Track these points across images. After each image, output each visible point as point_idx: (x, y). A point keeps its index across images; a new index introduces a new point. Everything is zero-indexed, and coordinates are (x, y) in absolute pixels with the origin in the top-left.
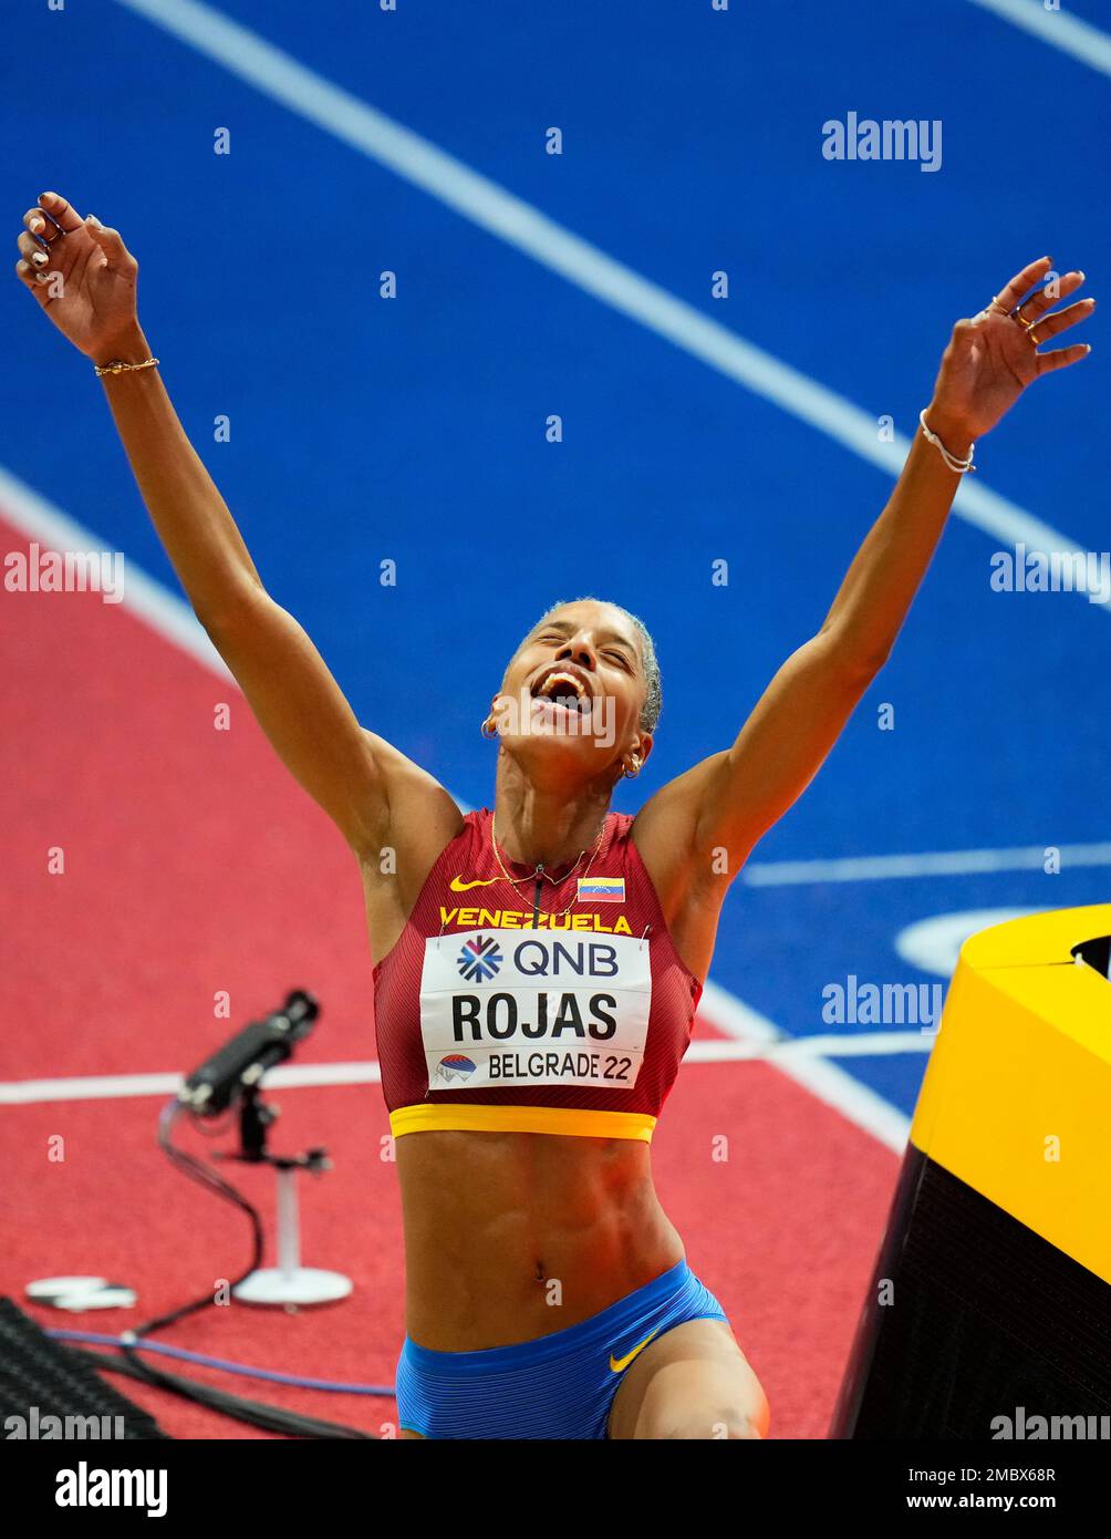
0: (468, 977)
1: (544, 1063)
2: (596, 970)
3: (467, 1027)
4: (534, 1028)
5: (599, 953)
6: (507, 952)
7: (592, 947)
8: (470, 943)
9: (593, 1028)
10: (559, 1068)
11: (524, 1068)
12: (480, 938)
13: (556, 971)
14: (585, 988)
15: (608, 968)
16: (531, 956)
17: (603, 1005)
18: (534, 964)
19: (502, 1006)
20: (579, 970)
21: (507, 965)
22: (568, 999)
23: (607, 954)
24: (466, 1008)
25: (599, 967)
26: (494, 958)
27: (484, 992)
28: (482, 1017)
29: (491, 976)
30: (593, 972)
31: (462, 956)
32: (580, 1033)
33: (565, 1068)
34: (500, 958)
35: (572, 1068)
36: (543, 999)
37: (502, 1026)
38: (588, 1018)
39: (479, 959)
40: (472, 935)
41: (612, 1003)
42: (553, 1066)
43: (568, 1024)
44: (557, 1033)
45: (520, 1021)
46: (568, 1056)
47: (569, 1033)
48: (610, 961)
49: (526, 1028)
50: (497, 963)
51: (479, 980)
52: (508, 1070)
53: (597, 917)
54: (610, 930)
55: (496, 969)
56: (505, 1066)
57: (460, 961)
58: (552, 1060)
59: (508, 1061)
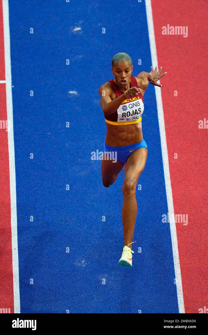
0: (124, 111)
3: (124, 116)
6: (128, 106)
7: (137, 102)
8: (123, 106)
9: (139, 113)
12: (124, 105)
13: (134, 107)
14: (137, 108)
16: (131, 106)
17: (140, 110)
19: (128, 113)
20: (136, 106)
21: (128, 108)
22: (136, 110)
24: (124, 114)
25: (138, 105)
26: (126, 108)
27: (126, 112)
28: (126, 115)
29: (127, 110)
31: (122, 108)
32: (138, 114)
33: (136, 118)
34: (127, 107)
36: (133, 111)
38: (138, 112)
39: (125, 108)
40: (123, 105)
41: (140, 109)
43: (136, 113)
44: (135, 114)
45: (131, 114)
47: (136, 114)
48: (139, 103)
51: (125, 111)
54: (137, 99)
55: (127, 109)
57: (122, 109)
58: (134, 118)
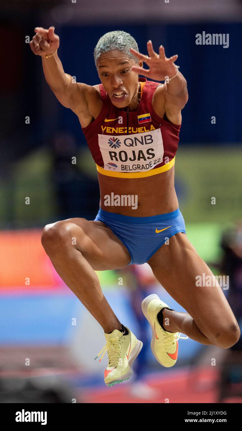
0: (112, 147)
1: (137, 167)
2: (147, 142)
3: (114, 158)
4: (133, 159)
5: (147, 138)
6: (122, 141)
7: (145, 137)
8: (111, 139)
9: (148, 157)
10: (141, 168)
11: (131, 168)
13: (136, 145)
14: (144, 148)
15: (150, 141)
16: (128, 142)
17: (150, 151)
18: (130, 144)
19: (123, 154)
20: (142, 144)
21: (122, 144)
22: (141, 152)
23: (149, 137)
24: (113, 154)
25: (148, 142)
26: (118, 143)
27: (117, 151)
28: (118, 156)
29: (118, 147)
30: (146, 143)
31: (109, 142)
32: (145, 160)
33: (142, 168)
35: (144, 168)
36: (134, 152)
37: (124, 158)
38: (146, 156)
39: (115, 143)
40: (112, 137)
41: (152, 150)
42: (139, 167)
43: (141, 158)
44: (139, 159)
45: (128, 157)
46: (143, 165)
47: (142, 160)
48: (150, 139)
49: (130, 159)
50: (120, 144)
51: (115, 148)
52: (127, 169)
53: (145, 127)
54: (149, 130)
55: (120, 146)
56: (126, 168)
58: (139, 166)
59: (126, 167)
